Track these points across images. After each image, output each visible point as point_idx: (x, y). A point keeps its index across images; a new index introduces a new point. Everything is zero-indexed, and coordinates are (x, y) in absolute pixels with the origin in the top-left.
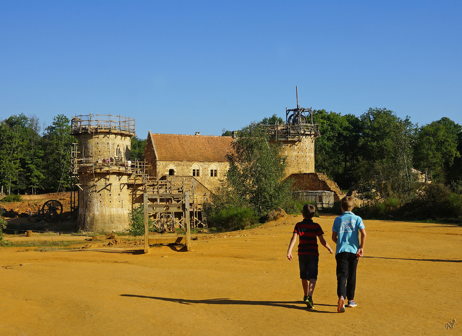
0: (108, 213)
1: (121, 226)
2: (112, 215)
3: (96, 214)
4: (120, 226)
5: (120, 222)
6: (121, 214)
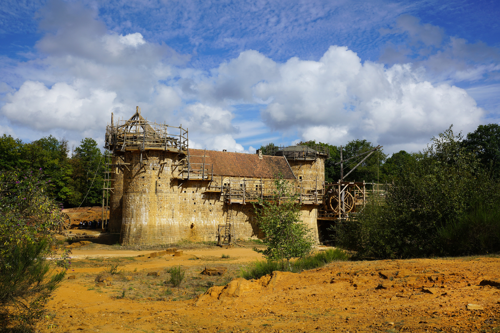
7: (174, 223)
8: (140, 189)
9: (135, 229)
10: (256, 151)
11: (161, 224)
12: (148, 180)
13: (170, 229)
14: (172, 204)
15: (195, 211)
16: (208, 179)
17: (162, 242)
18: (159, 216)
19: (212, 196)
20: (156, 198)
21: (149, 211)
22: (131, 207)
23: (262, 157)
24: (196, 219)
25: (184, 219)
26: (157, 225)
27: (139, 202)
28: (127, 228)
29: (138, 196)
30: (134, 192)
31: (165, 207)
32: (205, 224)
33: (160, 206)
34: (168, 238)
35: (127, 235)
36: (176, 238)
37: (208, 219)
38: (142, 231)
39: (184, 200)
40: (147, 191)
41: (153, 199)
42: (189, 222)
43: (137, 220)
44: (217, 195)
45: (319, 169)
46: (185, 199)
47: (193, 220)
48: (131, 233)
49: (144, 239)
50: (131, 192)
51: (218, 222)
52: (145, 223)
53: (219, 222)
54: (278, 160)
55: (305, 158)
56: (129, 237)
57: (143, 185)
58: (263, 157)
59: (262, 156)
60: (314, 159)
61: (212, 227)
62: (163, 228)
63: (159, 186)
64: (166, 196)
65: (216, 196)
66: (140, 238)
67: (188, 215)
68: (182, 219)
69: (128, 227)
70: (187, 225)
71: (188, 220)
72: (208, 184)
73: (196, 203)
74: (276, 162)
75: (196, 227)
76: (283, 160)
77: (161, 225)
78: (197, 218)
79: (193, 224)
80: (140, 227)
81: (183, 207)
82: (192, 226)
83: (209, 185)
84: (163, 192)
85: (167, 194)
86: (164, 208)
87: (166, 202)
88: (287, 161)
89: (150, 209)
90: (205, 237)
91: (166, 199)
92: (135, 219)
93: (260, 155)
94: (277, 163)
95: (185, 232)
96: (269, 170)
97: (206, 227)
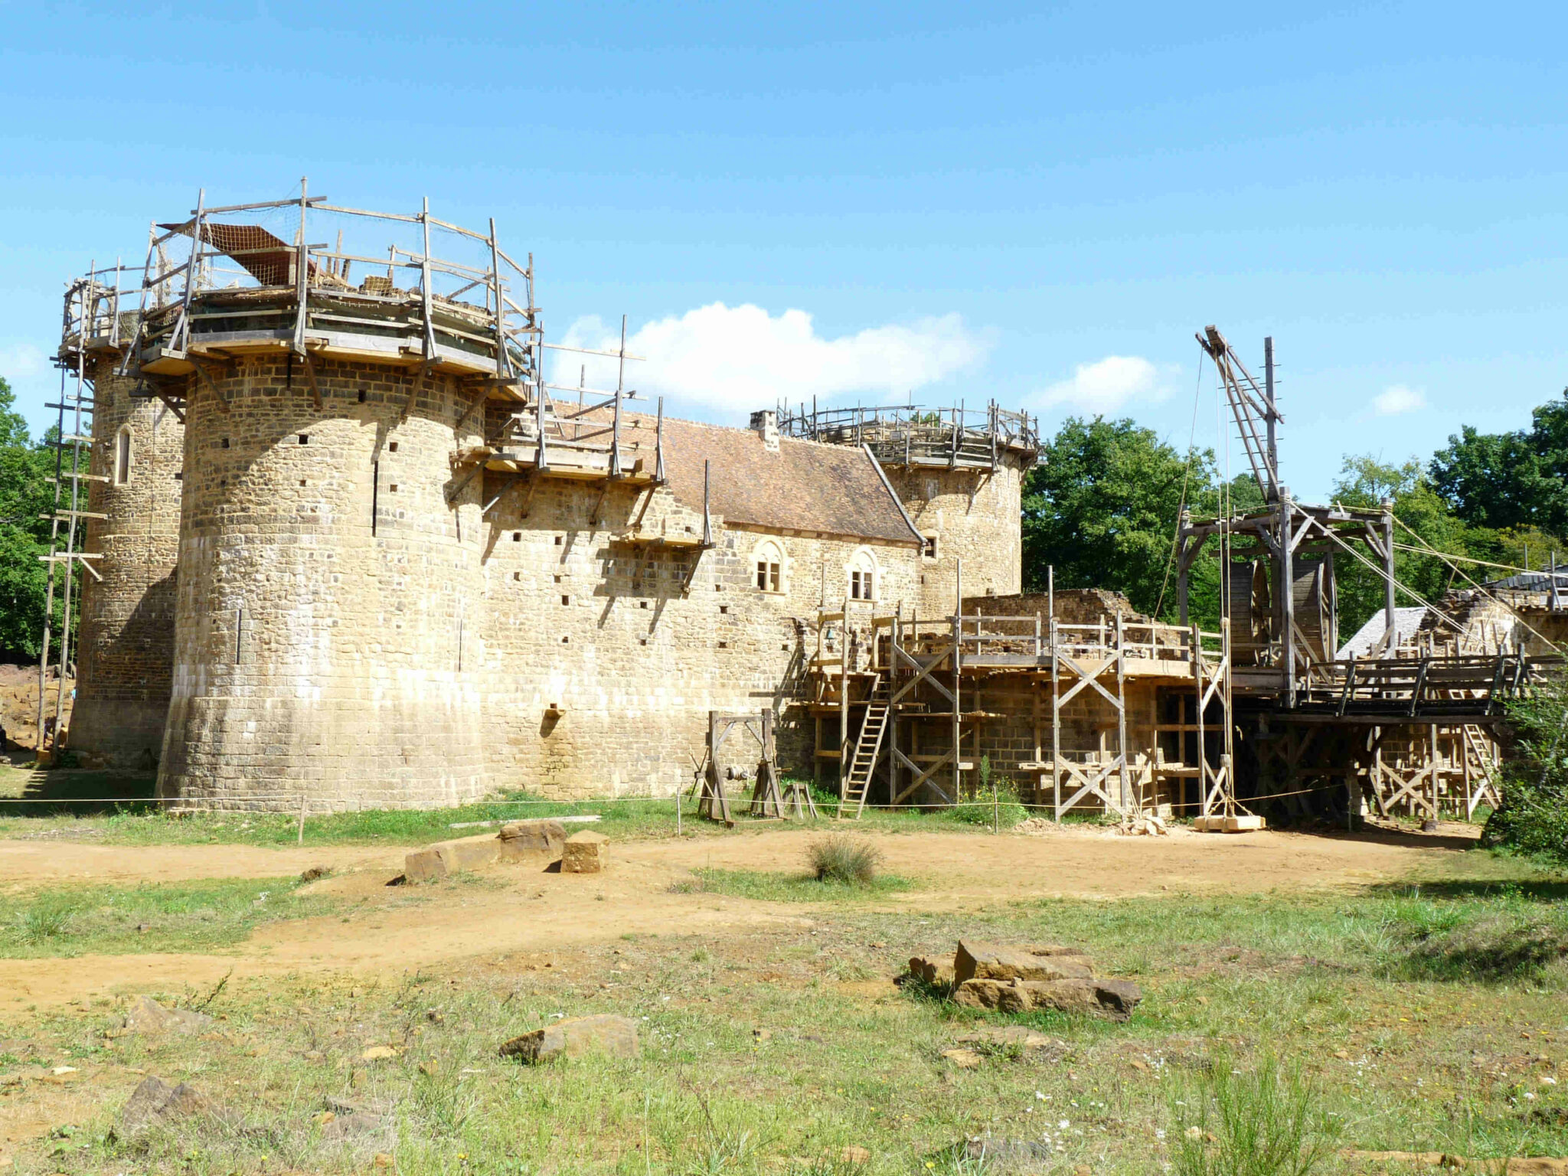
0: (384, 697)
1: (453, 780)
2: (406, 712)
3: (307, 701)
4: (447, 784)
5: (450, 757)
6: (452, 707)
7: (463, 700)
8: (284, 504)
9: (252, 725)
10: (749, 418)
11: (396, 697)
12: (333, 455)
13: (447, 729)
14: (457, 595)
15: (565, 640)
16: (638, 475)
17: (404, 798)
18: (390, 657)
19: (651, 566)
20: (374, 555)
21: (335, 623)
22: (229, 601)
23: (776, 443)
24: (569, 683)
25: (509, 679)
26: (376, 705)
27: (274, 575)
28: (203, 722)
29: (270, 541)
30: (249, 519)
31: (422, 605)
32: (616, 709)
33: (394, 600)
34: (436, 775)
35: (203, 758)
36: (472, 779)
37: (629, 685)
38: (295, 738)
39: (509, 578)
40: (324, 511)
41: (356, 562)
42: (537, 696)
43: (262, 673)
44: (675, 559)
45: (1005, 509)
46: (516, 576)
47: (554, 689)
48: (229, 747)
49: (302, 782)
50: (231, 520)
51: (681, 700)
52: (307, 695)
53: (686, 703)
54: (843, 461)
55: (950, 457)
56: (214, 768)
57: (303, 483)
58: (781, 442)
59: (776, 440)
60: (989, 465)
61: (648, 727)
62: (408, 724)
63: (393, 488)
64: (430, 550)
65: (672, 564)
66: (280, 773)
67: (531, 658)
68: (501, 681)
69: (210, 716)
70: (522, 714)
71: (530, 687)
72: (633, 499)
73: (572, 599)
74: (833, 469)
75: (569, 726)
76: (862, 461)
77: (397, 710)
78: (575, 679)
79: (553, 706)
80: (280, 711)
81: (506, 614)
82: (552, 718)
83: (637, 508)
84: (410, 527)
85: (434, 538)
86: (416, 612)
87: (425, 582)
88: (878, 467)
89: (337, 613)
90: (616, 778)
91: (429, 562)
92: (254, 671)
93: (768, 436)
94: (840, 473)
95: (515, 750)
96: (808, 499)
97: (619, 725)
